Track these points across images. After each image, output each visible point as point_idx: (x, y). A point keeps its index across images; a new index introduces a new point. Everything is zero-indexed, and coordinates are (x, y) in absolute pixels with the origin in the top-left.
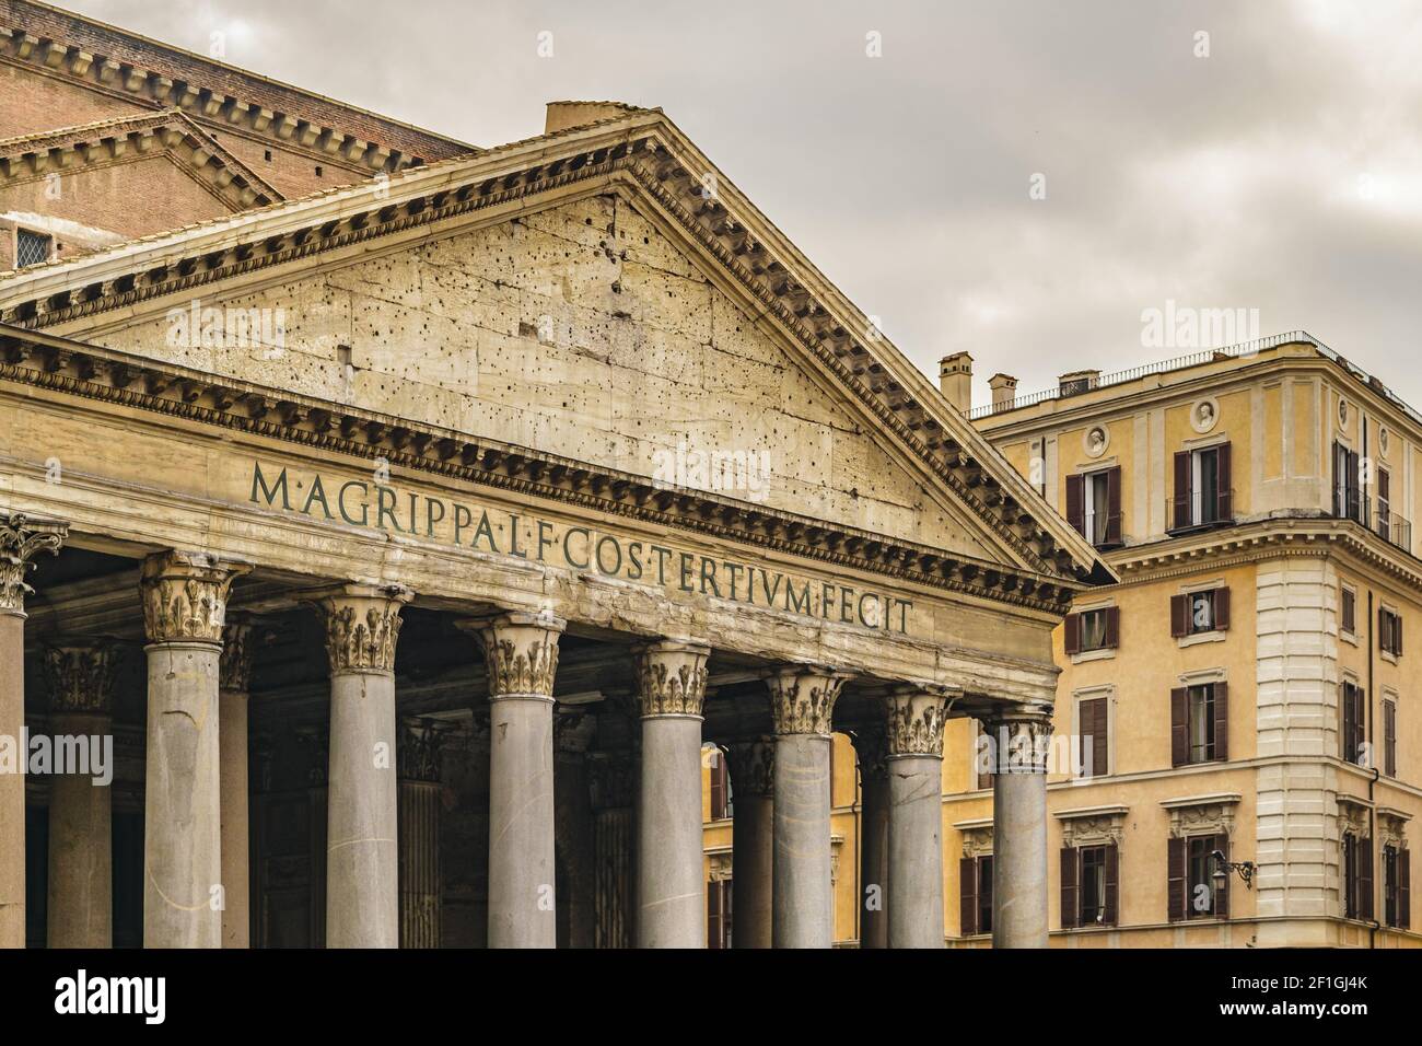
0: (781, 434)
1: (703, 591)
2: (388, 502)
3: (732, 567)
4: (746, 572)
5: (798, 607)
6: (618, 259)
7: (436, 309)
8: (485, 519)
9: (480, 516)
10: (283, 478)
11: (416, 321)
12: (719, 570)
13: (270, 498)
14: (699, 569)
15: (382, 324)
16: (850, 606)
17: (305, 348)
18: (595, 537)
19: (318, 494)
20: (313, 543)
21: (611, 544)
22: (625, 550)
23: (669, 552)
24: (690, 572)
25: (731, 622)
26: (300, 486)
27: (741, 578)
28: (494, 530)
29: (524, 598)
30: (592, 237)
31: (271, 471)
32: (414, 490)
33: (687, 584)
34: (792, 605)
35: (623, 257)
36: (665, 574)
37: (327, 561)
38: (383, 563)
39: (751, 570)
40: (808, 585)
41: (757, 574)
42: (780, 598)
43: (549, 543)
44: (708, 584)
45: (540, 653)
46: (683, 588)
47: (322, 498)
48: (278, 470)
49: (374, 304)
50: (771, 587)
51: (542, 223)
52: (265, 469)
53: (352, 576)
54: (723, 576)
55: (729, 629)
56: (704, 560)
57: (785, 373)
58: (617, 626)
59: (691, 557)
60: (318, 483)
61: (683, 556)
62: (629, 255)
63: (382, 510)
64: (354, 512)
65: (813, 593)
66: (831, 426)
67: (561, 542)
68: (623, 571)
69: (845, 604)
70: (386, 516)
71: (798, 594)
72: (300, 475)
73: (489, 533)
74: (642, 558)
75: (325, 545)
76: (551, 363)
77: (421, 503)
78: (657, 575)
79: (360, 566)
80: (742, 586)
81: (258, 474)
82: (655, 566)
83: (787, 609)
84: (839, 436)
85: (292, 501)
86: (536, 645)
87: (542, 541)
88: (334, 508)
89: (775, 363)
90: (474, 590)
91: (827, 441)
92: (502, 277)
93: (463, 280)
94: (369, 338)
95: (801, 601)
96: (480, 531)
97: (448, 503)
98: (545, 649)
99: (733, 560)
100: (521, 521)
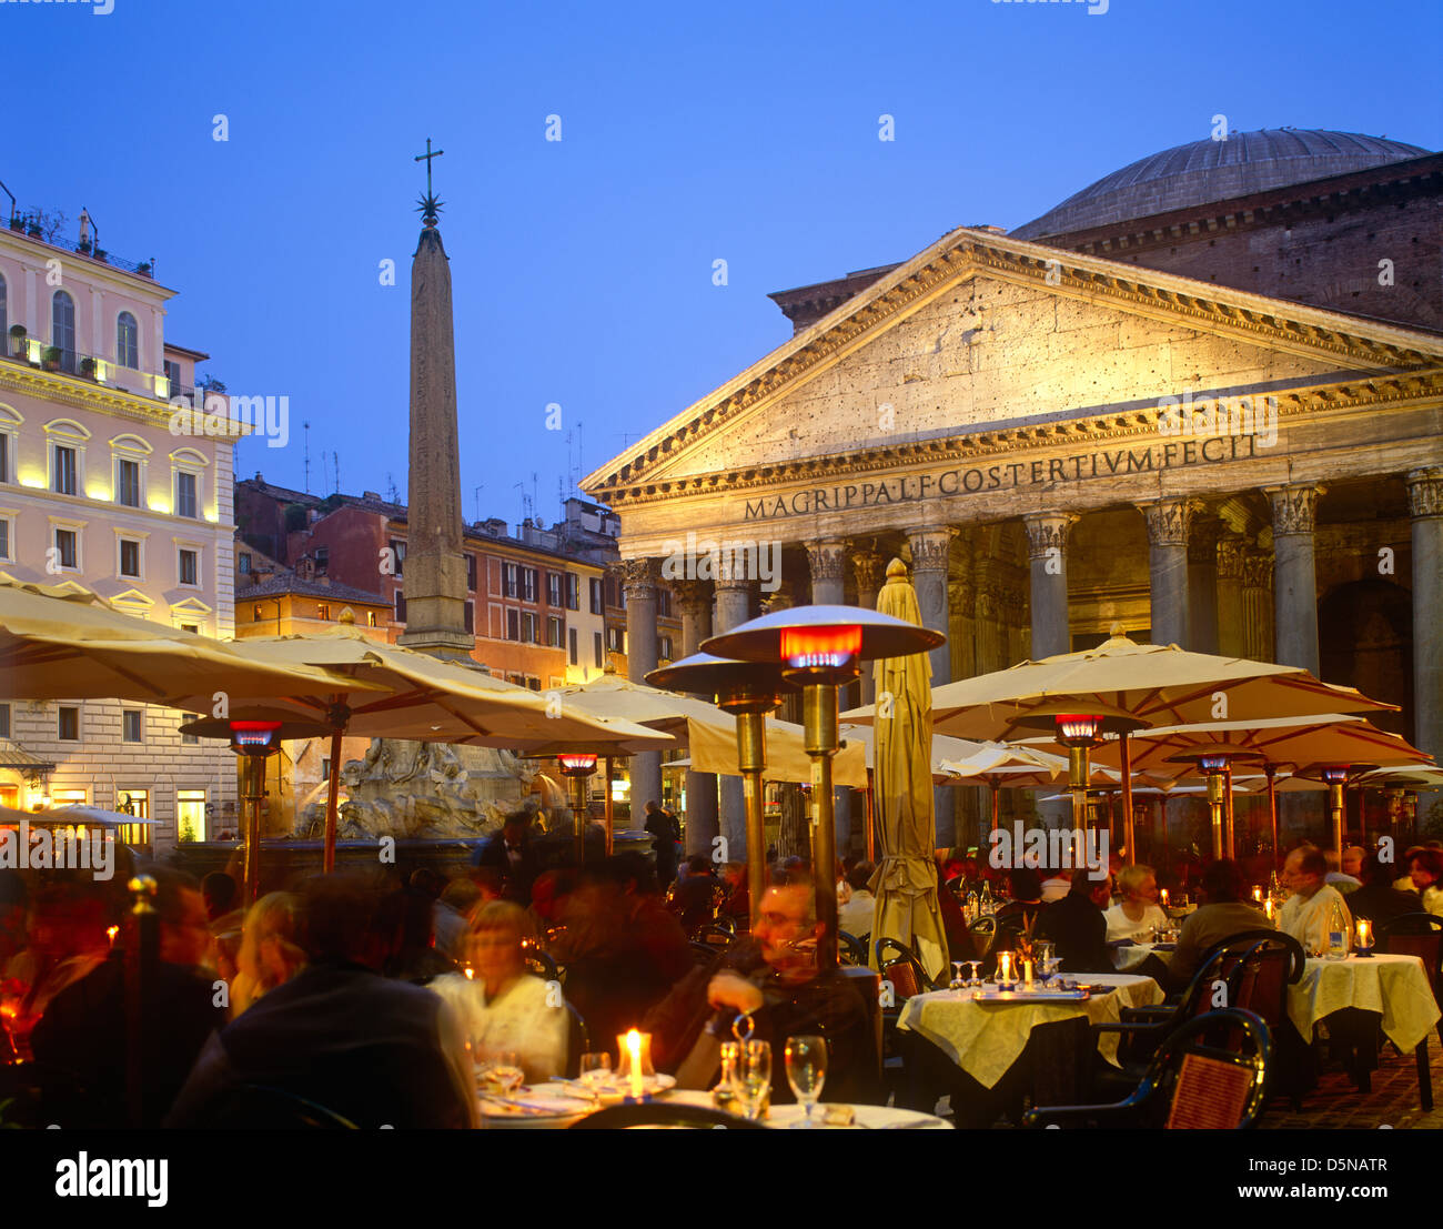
0: (1120, 364)
1: (1052, 478)
2: (821, 496)
3: (1077, 459)
4: (1090, 458)
5: (1139, 466)
6: (978, 313)
7: (849, 390)
8: (883, 486)
9: (879, 486)
10: (761, 504)
11: (836, 401)
12: (1065, 464)
13: (755, 515)
14: (1049, 468)
15: (815, 410)
16: (1194, 452)
17: (772, 439)
18: (962, 474)
19: (781, 505)
20: (776, 529)
21: (976, 474)
22: (986, 475)
23: (1022, 465)
24: (1041, 472)
25: (1075, 492)
26: (770, 504)
27: (1085, 463)
28: (890, 491)
29: (911, 520)
30: (959, 308)
31: (754, 503)
32: (835, 486)
33: (1038, 479)
34: (1133, 467)
35: (981, 309)
36: (1019, 479)
37: (786, 535)
38: (817, 527)
39: (1094, 456)
40: (1149, 450)
41: (1100, 457)
42: (1123, 466)
43: (928, 486)
44: (1056, 474)
45: (920, 547)
46: (1034, 482)
47: (783, 506)
48: (759, 501)
49: (809, 403)
50: (1113, 463)
51: (921, 316)
52: (751, 503)
53: (801, 539)
54: (1069, 467)
55: (1073, 496)
56: (1052, 461)
57: (1123, 324)
58: (982, 518)
59: (1041, 462)
60: (780, 500)
61: (1033, 464)
62: (987, 306)
63: (817, 501)
64: (800, 506)
65: (1154, 453)
66: (1170, 341)
67: (937, 483)
68: (985, 485)
69: (1186, 452)
70: (820, 504)
71: (1139, 459)
72: (769, 499)
73: (886, 493)
74: (1000, 475)
75: (783, 528)
76: (927, 389)
77: (842, 491)
78: (1013, 482)
79: (804, 532)
80: (1087, 468)
81: (748, 506)
82: (1011, 477)
83: (1129, 471)
84: (1178, 345)
85: (766, 513)
86: (917, 544)
87: (923, 486)
88: (789, 509)
89: (1113, 320)
90: (876, 526)
91: (1165, 353)
92: (893, 357)
93: (868, 368)
94: (808, 421)
95: (1143, 462)
96: (880, 493)
97: (859, 486)
98: (923, 545)
99: (1076, 454)
100: (908, 480)
